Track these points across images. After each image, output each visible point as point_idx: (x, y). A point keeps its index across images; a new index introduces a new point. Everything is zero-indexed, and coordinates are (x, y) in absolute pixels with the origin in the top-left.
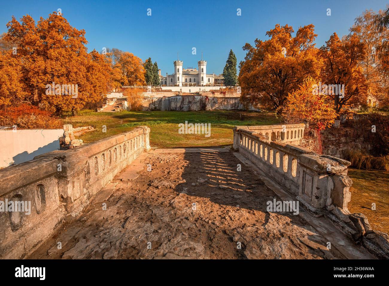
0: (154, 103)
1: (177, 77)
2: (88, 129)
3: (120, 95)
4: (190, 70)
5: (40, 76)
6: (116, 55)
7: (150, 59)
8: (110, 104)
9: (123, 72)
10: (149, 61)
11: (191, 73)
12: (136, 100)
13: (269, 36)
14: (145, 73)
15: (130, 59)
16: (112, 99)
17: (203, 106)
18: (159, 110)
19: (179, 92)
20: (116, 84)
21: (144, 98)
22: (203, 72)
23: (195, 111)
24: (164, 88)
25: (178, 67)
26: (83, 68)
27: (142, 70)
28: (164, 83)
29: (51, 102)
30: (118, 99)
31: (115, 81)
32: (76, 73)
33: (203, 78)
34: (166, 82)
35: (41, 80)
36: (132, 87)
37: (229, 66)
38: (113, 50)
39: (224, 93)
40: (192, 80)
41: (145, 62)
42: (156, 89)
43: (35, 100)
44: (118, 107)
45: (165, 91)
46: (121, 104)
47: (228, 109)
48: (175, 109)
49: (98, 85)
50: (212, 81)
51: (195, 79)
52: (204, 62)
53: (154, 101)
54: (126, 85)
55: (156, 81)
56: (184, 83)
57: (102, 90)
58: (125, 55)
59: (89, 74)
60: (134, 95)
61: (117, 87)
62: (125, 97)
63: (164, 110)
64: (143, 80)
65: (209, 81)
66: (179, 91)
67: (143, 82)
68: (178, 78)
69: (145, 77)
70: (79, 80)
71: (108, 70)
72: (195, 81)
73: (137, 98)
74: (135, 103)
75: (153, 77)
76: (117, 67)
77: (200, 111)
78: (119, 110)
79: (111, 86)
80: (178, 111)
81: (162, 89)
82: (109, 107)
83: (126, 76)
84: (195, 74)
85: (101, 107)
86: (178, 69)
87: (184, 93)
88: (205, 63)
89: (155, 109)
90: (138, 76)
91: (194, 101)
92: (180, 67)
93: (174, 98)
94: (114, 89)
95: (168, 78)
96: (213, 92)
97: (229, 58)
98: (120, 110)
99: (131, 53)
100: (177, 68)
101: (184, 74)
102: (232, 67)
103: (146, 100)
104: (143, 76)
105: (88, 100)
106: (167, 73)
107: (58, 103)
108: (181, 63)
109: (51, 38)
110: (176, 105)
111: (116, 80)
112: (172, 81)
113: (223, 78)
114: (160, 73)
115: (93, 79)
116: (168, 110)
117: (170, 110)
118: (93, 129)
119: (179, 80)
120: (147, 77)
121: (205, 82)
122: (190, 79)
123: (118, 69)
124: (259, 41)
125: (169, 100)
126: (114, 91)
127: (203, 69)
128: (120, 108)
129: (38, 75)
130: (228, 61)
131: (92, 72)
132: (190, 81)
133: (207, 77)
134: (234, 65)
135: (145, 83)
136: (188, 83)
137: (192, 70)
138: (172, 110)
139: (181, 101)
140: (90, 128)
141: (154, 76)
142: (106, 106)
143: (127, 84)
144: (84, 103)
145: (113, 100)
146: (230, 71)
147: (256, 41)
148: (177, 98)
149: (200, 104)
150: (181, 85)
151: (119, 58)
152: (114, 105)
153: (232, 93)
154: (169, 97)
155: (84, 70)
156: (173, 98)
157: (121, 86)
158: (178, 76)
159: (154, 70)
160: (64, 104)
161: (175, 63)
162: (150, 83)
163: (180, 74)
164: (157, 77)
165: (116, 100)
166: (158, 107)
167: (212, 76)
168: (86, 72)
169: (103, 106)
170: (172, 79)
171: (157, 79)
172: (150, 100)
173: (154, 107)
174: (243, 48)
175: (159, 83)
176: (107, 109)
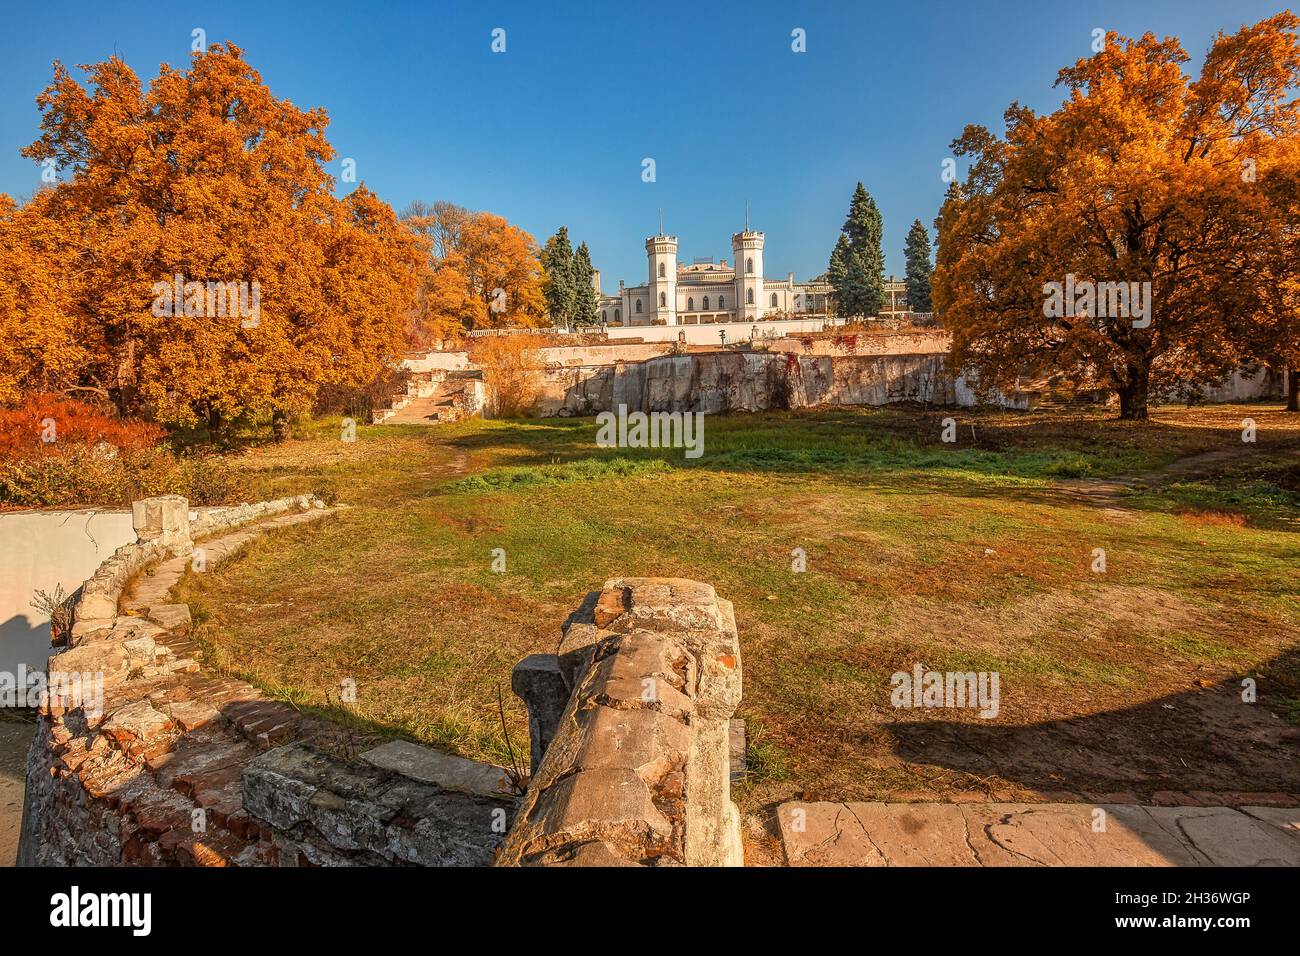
0: (582, 388)
1: (659, 292)
2: (297, 508)
3: (458, 362)
4: (702, 268)
5: (139, 280)
6: (445, 227)
7: (563, 232)
8: (421, 395)
9: (469, 282)
10: (559, 241)
11: (710, 277)
12: (517, 375)
13: (1076, 86)
14: (545, 285)
15: (494, 237)
16: (428, 376)
17: (779, 395)
19: (675, 343)
20: (446, 325)
21: (545, 368)
22: (750, 270)
23: (749, 412)
24: (614, 333)
25: (660, 258)
26: (312, 252)
27: (536, 274)
28: (611, 316)
30: (451, 376)
31: (442, 314)
32: (281, 268)
33: (751, 292)
34: (618, 314)
35: (143, 299)
36: (501, 332)
37: (853, 245)
38: (438, 209)
39: (851, 342)
40: (714, 303)
41: (545, 244)
42: (587, 336)
43: (121, 382)
44: (450, 403)
45: (621, 342)
46: (462, 391)
47: (875, 402)
48: (665, 405)
49: (369, 318)
50: (787, 302)
51: (721, 300)
52: (755, 235)
53: (582, 379)
54: (480, 328)
55: (583, 309)
56: (683, 315)
57: (385, 337)
58: (477, 223)
59: (334, 272)
60: (510, 360)
61: (447, 336)
62: (475, 367)
64: (540, 307)
65: (775, 304)
67: (541, 315)
68: (663, 296)
69: (547, 297)
70: (294, 296)
72: (721, 307)
73: (521, 368)
74: (515, 385)
75: (573, 294)
76: (450, 265)
77: (766, 410)
78: (452, 417)
79: (429, 331)
81: (610, 337)
82: (417, 404)
83: (482, 295)
84: (724, 280)
85: (388, 405)
86: (662, 265)
87: (694, 346)
88: (759, 241)
89: (589, 410)
90: (522, 295)
91: (741, 375)
92: (669, 260)
93: (660, 363)
94: (439, 341)
95: (625, 300)
96: (807, 340)
97: (854, 216)
98: (458, 417)
99: (497, 216)
100: (658, 263)
101: (683, 281)
102: (865, 245)
103: (555, 377)
104: (539, 294)
105: (328, 377)
106: (622, 283)
107: (205, 391)
108: (672, 244)
109: (191, 138)
110: (672, 393)
111: (445, 312)
112: (639, 310)
113: (830, 288)
114: (597, 282)
115: (353, 293)
118: (320, 509)
119: (664, 304)
120: (553, 294)
121: (761, 305)
122: (706, 300)
123: (453, 272)
124: (1025, 111)
125: (641, 373)
126: (440, 348)
127: (750, 262)
128: (458, 408)
129: (131, 280)
130: (849, 227)
131: (345, 265)
132: (706, 308)
133: (766, 288)
134: (873, 240)
135: (547, 317)
136: (699, 314)
137: (711, 268)
139: (688, 374)
140: (305, 504)
141: (579, 293)
142: (405, 402)
143: (482, 324)
144: (313, 389)
145: (434, 378)
146: (861, 262)
147: (1012, 113)
148: (673, 366)
149: (767, 384)
150: (672, 319)
151: (458, 236)
152: (437, 397)
153: (881, 339)
154: (639, 363)
155: (314, 258)
156: (656, 366)
157: (464, 329)
158: (660, 289)
159: (576, 270)
160: (231, 393)
161: (650, 245)
162: (563, 315)
163: (669, 284)
164: (586, 296)
165: (442, 377)
166: (600, 402)
167: (784, 284)
168: (323, 266)
169: (394, 403)
170: (638, 301)
171: (588, 303)
172: (570, 374)
173: (583, 400)
174: (953, 146)
175: (594, 317)
176: (409, 411)
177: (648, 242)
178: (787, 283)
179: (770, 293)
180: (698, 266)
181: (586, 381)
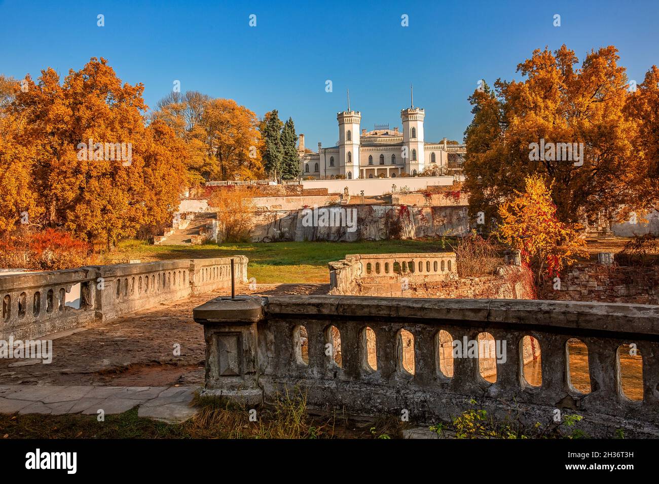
0: (278, 223)
1: (346, 152)
3: (201, 206)
4: (380, 132)
5: (68, 178)
6: (193, 109)
7: (275, 113)
8: (180, 228)
9: (208, 146)
10: (271, 119)
11: (385, 140)
12: (238, 216)
13: (523, 74)
14: (261, 148)
15: (226, 116)
16: (184, 216)
17: (395, 229)
18: (291, 240)
19: (341, 196)
20: (192, 177)
21: (256, 212)
22: (414, 136)
23: (374, 240)
24: (308, 185)
25: (347, 127)
26: (140, 160)
27: (256, 139)
28: (312, 169)
29: (82, 225)
30: (199, 216)
31: (189, 170)
33: (414, 152)
34: (317, 167)
35: (69, 185)
36: (230, 182)
38: (189, 96)
39: (458, 194)
40: (388, 159)
41: (263, 118)
42: (288, 188)
43: (52, 222)
44: (198, 233)
45: (310, 193)
46: (205, 226)
48: (326, 236)
50: (442, 159)
51: (393, 158)
52: (418, 111)
53: (278, 218)
54: (215, 179)
55: (289, 165)
56: (365, 169)
58: (215, 106)
59: (150, 169)
60: (235, 206)
61: (193, 186)
62: (212, 210)
63: (302, 240)
64: (258, 164)
65: (433, 160)
66: (342, 192)
67: (259, 169)
68: (350, 155)
69: (263, 157)
70: (133, 183)
71: (182, 158)
72: (393, 163)
73: (241, 211)
74: (236, 223)
75: (281, 157)
76: (196, 136)
77: (385, 239)
78: (199, 241)
80: (333, 241)
81: (304, 188)
82: (178, 233)
83: (217, 155)
84: (395, 143)
85: (161, 234)
86: (349, 132)
88: (421, 114)
89: (282, 238)
90: (246, 155)
91: (370, 218)
92: (355, 130)
94: (187, 188)
95: (322, 156)
96: (427, 194)
98: (203, 241)
99: (229, 100)
100: (346, 130)
101: (366, 143)
103: (262, 217)
104: (257, 154)
105: (145, 220)
106: (320, 144)
107: (93, 227)
108: (356, 117)
110: (330, 229)
111: (191, 168)
112: (332, 164)
114: (302, 145)
115: (156, 179)
116: (312, 241)
117: (315, 239)
119: (350, 161)
120: (268, 158)
121: (422, 162)
122: (382, 157)
123: (198, 143)
124: (504, 83)
126: (187, 195)
127: (414, 130)
128: (203, 235)
129: (65, 177)
131: (154, 166)
132: (382, 163)
133: (425, 149)
135: (262, 171)
136: (376, 168)
137: (387, 134)
138: (319, 240)
141: (286, 154)
142: (172, 232)
143: (217, 177)
144: (138, 226)
145: (187, 217)
147: (498, 84)
149: (386, 224)
150: (356, 174)
151: (202, 114)
152: (189, 229)
155: (140, 164)
157: (204, 180)
158: (347, 150)
159: (284, 139)
160: (103, 229)
161: (340, 117)
162: (274, 171)
163: (354, 146)
164: (291, 156)
165: (192, 217)
166: (289, 233)
167: (440, 146)
168: (144, 167)
169: (165, 233)
170: (332, 157)
171: (292, 161)
172: (271, 215)
173: (279, 232)
174: (469, 99)
175: (297, 171)
176: (173, 237)
177: (339, 115)
178: (442, 145)
179: (429, 152)
180: (378, 131)
181: (281, 220)
